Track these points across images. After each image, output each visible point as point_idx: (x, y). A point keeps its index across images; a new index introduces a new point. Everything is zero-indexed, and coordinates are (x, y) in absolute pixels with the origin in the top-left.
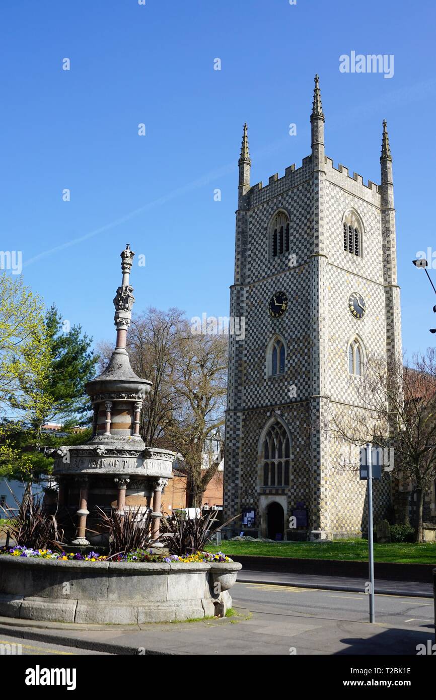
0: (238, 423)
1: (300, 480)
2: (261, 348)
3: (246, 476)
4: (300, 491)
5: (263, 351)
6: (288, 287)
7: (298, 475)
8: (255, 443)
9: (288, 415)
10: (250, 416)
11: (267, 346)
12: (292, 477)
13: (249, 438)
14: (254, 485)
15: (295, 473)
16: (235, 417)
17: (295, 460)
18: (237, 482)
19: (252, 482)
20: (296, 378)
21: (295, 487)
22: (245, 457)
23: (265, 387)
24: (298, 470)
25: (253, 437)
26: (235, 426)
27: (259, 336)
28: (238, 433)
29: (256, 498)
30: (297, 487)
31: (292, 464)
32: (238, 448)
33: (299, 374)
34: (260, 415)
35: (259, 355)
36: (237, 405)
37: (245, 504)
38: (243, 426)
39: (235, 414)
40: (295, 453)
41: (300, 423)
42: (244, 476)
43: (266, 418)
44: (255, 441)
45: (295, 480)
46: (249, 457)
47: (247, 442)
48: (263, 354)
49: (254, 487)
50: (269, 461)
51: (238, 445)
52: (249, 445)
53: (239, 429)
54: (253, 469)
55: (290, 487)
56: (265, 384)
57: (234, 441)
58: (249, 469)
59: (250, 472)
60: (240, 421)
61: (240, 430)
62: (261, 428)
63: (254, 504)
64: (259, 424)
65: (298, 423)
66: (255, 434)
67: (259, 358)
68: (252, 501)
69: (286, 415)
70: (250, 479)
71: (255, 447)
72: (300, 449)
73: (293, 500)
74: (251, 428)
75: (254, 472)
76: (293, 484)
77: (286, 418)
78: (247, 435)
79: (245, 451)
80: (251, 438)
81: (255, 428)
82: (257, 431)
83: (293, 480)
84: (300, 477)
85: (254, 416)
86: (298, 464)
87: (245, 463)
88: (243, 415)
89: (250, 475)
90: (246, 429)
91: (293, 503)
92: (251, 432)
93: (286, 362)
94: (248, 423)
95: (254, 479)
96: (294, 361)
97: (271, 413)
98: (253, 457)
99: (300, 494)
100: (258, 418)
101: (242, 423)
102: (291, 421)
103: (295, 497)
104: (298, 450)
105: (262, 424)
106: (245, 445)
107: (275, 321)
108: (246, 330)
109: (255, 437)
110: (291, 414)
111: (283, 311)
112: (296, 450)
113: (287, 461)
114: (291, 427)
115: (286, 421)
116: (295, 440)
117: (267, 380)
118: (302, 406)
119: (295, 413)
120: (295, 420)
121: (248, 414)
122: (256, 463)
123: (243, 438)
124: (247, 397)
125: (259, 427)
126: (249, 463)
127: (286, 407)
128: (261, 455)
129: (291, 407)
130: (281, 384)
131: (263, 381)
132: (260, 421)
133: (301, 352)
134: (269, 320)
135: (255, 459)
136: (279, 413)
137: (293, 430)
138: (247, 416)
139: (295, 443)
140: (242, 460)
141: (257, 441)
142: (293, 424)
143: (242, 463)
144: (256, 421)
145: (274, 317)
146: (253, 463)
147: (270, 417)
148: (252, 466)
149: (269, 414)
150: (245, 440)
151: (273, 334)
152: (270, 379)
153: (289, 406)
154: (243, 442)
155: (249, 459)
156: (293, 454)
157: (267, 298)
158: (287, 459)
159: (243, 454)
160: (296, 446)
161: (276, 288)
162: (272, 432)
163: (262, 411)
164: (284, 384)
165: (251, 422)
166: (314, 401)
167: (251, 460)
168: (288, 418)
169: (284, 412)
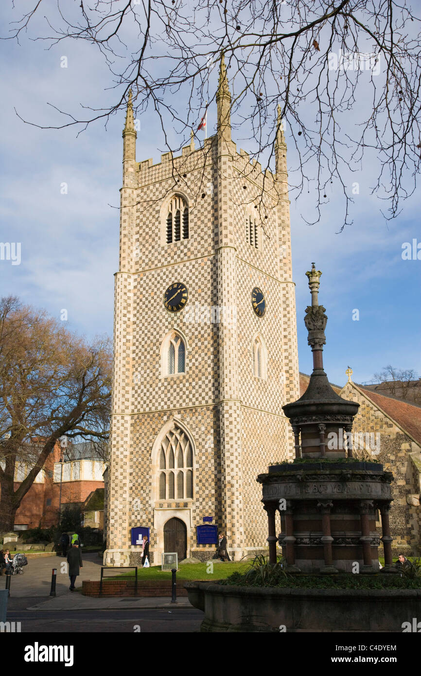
0: (126, 429)
1: (207, 492)
2: (155, 345)
3: (136, 488)
4: (207, 503)
5: (158, 348)
6: (188, 279)
7: (204, 486)
8: (148, 451)
9: (191, 419)
10: (140, 420)
11: (161, 342)
12: (196, 489)
13: (140, 445)
14: (147, 499)
15: (200, 484)
16: (123, 421)
17: (201, 469)
18: (124, 496)
19: (144, 495)
20: (200, 379)
21: (201, 500)
22: (134, 467)
23: (160, 389)
24: (204, 481)
25: (146, 445)
26: (122, 432)
27: (152, 330)
28: (125, 439)
29: (150, 513)
30: (204, 499)
31: (195, 474)
32: (126, 457)
33: (203, 375)
34: (154, 419)
35: (151, 352)
36: (124, 409)
37: (136, 521)
38: (131, 432)
39: (123, 418)
40: (201, 462)
41: (206, 428)
42: (134, 488)
43: (162, 422)
44: (148, 449)
45: (201, 492)
46: (140, 466)
47: (137, 449)
48: (157, 352)
49: (147, 502)
50: (167, 471)
51: (125, 453)
52: (140, 452)
53: (126, 436)
54: (145, 481)
55: (195, 499)
56: (160, 385)
57: (121, 449)
58: (140, 481)
59: (142, 484)
60: (128, 425)
61: (128, 436)
63: (147, 521)
64: (154, 429)
65: (203, 429)
66: (148, 441)
67: (151, 356)
68: (144, 517)
69: (188, 419)
70: (142, 492)
71: (148, 455)
72: (207, 458)
73: (198, 515)
74: (143, 434)
75: (148, 484)
76: (198, 496)
77: (188, 424)
78: (138, 442)
79: (135, 460)
80: (143, 445)
81: (148, 434)
82: (151, 437)
83: (198, 492)
84: (207, 488)
85: (146, 420)
86: (204, 473)
87: (134, 474)
88: (132, 419)
89: (142, 488)
90: (135, 435)
91: (198, 518)
92: (143, 438)
93: (187, 360)
94: (138, 428)
95: (147, 491)
96: (196, 360)
97: (168, 418)
98: (145, 466)
99: (207, 507)
100: (151, 423)
101: (130, 429)
102: (194, 426)
103: (201, 511)
104: (204, 458)
105: (157, 429)
106: (135, 453)
107: (173, 315)
108: (134, 323)
109: (148, 444)
110: (194, 418)
111: (183, 305)
112: (201, 458)
113: (189, 470)
114: (194, 433)
115: (189, 426)
116: (200, 447)
117: (163, 381)
118: (208, 409)
119: (200, 418)
120: (200, 425)
121: (138, 418)
122: (150, 473)
123: (131, 446)
124: (136, 399)
125: (153, 433)
126: (140, 474)
127: (188, 411)
128: (155, 464)
129: (194, 411)
130: (181, 385)
131: (157, 381)
132: (154, 426)
133: (206, 350)
134: (164, 313)
135: (148, 469)
136: (178, 417)
137: (197, 437)
138: (137, 420)
139: (201, 451)
140: (131, 471)
141: (151, 448)
142: (197, 429)
143: (131, 474)
144: (148, 426)
145: (170, 310)
146: (145, 473)
147: (167, 421)
148: (145, 477)
149: (165, 418)
150: (135, 448)
151: (169, 329)
152: (166, 379)
153: (191, 410)
154: (132, 449)
155: (140, 469)
156: (197, 462)
157: (161, 289)
158: (190, 468)
159: (132, 463)
160: (201, 454)
161: (173, 279)
162: (170, 439)
163: (156, 415)
164: (184, 386)
165: (143, 427)
166: (227, 405)
167: (142, 470)
168: (191, 422)
169: (185, 416)
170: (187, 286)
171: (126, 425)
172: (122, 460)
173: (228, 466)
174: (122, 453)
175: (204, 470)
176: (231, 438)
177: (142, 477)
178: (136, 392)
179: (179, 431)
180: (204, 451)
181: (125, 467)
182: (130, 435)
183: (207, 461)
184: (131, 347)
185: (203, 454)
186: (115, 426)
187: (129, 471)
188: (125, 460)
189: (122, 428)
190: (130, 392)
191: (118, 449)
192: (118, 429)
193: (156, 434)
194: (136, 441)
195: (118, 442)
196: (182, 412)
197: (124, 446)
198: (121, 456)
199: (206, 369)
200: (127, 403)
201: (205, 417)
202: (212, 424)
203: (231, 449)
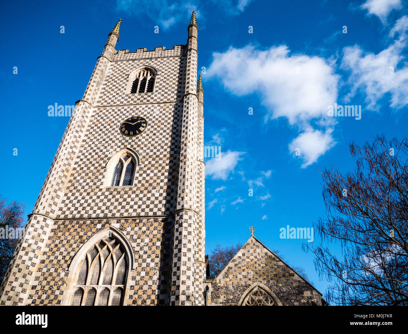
0: (44, 233)
2: (102, 159)
5: (105, 162)
6: (148, 115)
8: (66, 261)
9: (132, 229)
10: (66, 226)
11: (110, 158)
13: (57, 253)
16: (44, 224)
17: (137, 288)
20: (149, 192)
22: (42, 278)
23: (98, 197)
25: (65, 253)
26: (39, 235)
27: (102, 148)
28: (40, 244)
32: (33, 265)
34: (84, 226)
35: (97, 165)
36: (49, 211)
38: (50, 238)
39: (45, 220)
40: (138, 278)
41: (151, 240)
43: (94, 230)
44: (67, 258)
46: (49, 279)
47: (52, 258)
48: (103, 165)
50: (88, 287)
51: (35, 260)
52: (55, 262)
53: (42, 241)
56: (99, 194)
57: (31, 254)
60: (48, 230)
61: (44, 241)
62: (81, 243)
64: (81, 237)
65: (147, 240)
66: (70, 250)
67: (96, 168)
69: (129, 229)
71: (65, 266)
72: (147, 274)
77: (128, 234)
78: (55, 249)
79: (45, 270)
80: (61, 253)
81: (72, 241)
82: (75, 246)
85: (73, 226)
86: (140, 292)
87: (39, 288)
88: (55, 224)
90: (54, 242)
92: (63, 246)
93: (137, 175)
94: (60, 234)
96: (148, 175)
97: (103, 226)
98: (57, 279)
100: (79, 230)
101: (49, 234)
102: (135, 237)
104: (143, 274)
105: (85, 237)
106: (47, 262)
107: (127, 138)
108: (84, 141)
109: (69, 253)
110: (137, 229)
111: (140, 132)
112: (139, 274)
113: (119, 288)
114: (134, 245)
115: (128, 237)
116: (140, 261)
117: (104, 190)
118: (156, 221)
119: (144, 229)
120: (143, 237)
121: (63, 224)
122: (62, 288)
123: (45, 253)
124: (66, 205)
125: (79, 241)
126: (47, 288)
127: (130, 220)
128: (73, 277)
129: (138, 221)
130: (126, 196)
131: (97, 190)
132: (82, 234)
133: (160, 168)
134: (118, 137)
135: (60, 283)
136: (117, 226)
137: (137, 249)
138: (62, 226)
139: (140, 265)
140: (36, 283)
141: (72, 258)
142: (139, 241)
143: (34, 287)
144: (75, 233)
145: (126, 135)
146: (55, 288)
147: (100, 229)
148: (53, 292)
149: (99, 226)
150: (49, 256)
151: (122, 149)
152: (108, 189)
153: (135, 220)
154: (45, 257)
155: (48, 283)
156: (134, 278)
157: (120, 119)
158: (122, 286)
159: (39, 274)
160: (139, 269)
161: (133, 114)
162: (99, 249)
163: (88, 222)
164: (129, 196)
165: (67, 234)
166: (186, 214)
167: (52, 283)
168: (132, 233)
169: (126, 225)
170: (147, 120)
171: (45, 229)
172: (27, 267)
173: (184, 283)
174: (30, 259)
175: (141, 288)
176: (189, 250)
177: (50, 292)
178: (68, 198)
179: (114, 241)
180: (144, 265)
181: (28, 277)
182: (47, 241)
183: (147, 278)
184: (74, 159)
185: (143, 269)
186: (32, 226)
187: (32, 282)
188: (31, 268)
189: (40, 231)
190: (61, 198)
191: (27, 254)
192: (35, 230)
193: (83, 242)
194: (53, 249)
195: (29, 245)
196: (123, 221)
197: (36, 252)
198: (28, 263)
199: (158, 184)
200: (53, 207)
201: (152, 228)
202: (159, 236)
203: (188, 262)
